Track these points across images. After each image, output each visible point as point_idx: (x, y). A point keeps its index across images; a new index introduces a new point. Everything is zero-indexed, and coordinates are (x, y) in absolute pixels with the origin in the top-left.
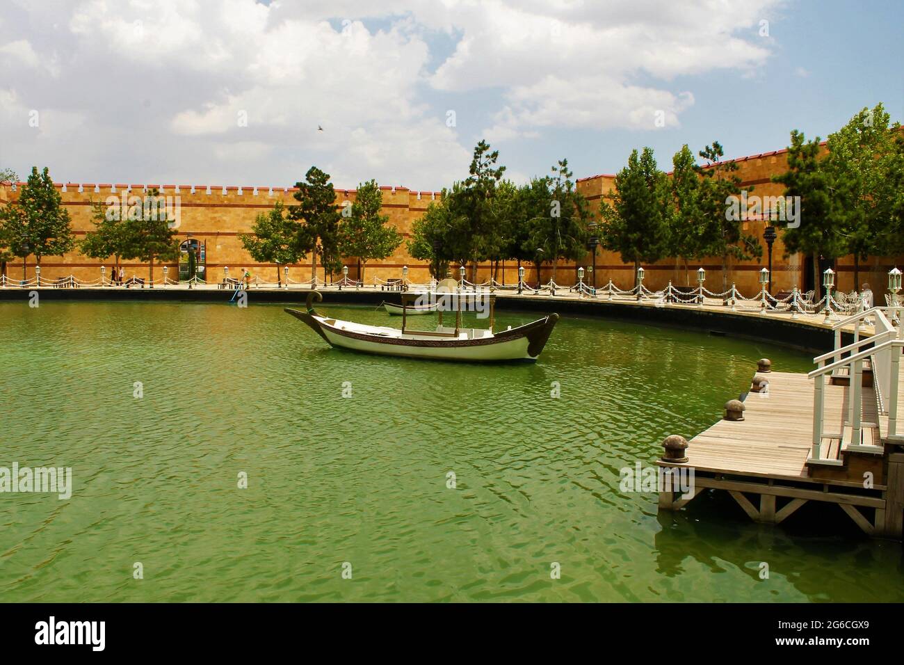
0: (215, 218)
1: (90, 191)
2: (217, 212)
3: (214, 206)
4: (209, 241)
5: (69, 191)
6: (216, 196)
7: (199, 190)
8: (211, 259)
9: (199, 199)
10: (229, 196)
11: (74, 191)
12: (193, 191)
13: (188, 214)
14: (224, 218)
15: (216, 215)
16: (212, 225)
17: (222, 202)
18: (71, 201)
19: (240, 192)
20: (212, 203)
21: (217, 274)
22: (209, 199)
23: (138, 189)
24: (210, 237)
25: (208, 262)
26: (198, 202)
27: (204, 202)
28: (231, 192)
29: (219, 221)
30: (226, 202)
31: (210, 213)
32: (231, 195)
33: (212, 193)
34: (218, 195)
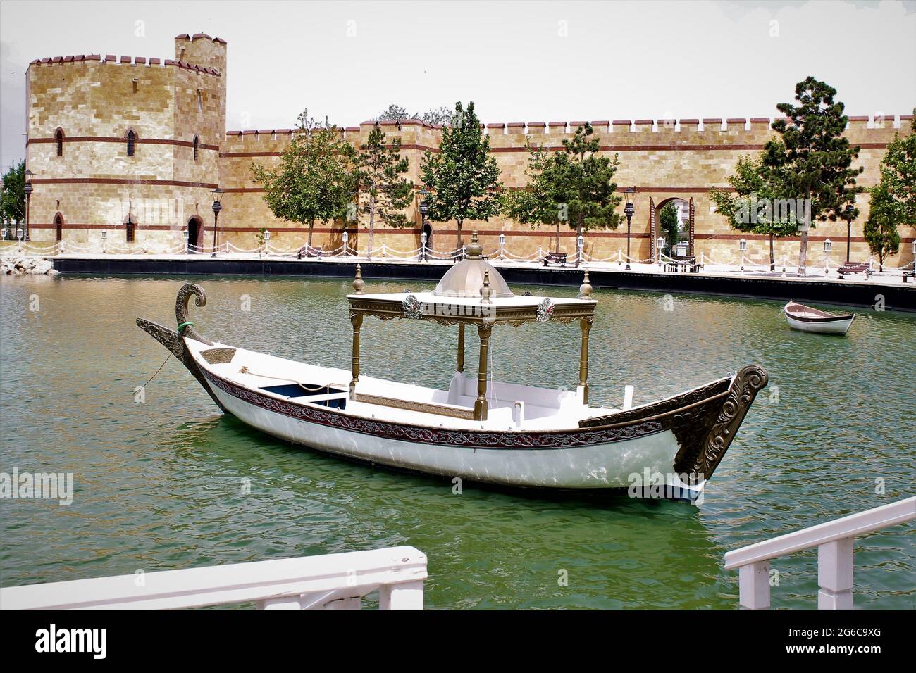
0: (708, 166)
1: (538, 132)
2: (711, 157)
3: (708, 148)
4: (699, 200)
5: (511, 132)
6: (711, 134)
7: (686, 126)
8: (702, 227)
9: (687, 139)
10: (730, 133)
11: (518, 132)
12: (678, 128)
13: (670, 161)
14: (723, 166)
15: (710, 162)
16: (705, 176)
17: (719, 142)
18: (513, 147)
19: (748, 126)
20: (705, 143)
21: (710, 250)
22: (701, 138)
23: (599, 127)
24: (700, 195)
25: (697, 232)
26: (685, 143)
27: (692, 142)
28: (735, 127)
29: (715, 170)
30: (725, 142)
31: (701, 159)
32: (734, 131)
33: (706, 130)
34: (714, 133)
